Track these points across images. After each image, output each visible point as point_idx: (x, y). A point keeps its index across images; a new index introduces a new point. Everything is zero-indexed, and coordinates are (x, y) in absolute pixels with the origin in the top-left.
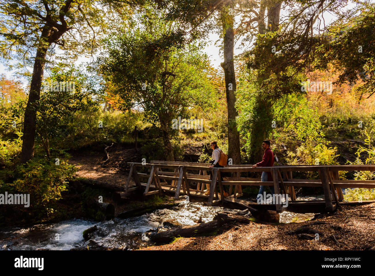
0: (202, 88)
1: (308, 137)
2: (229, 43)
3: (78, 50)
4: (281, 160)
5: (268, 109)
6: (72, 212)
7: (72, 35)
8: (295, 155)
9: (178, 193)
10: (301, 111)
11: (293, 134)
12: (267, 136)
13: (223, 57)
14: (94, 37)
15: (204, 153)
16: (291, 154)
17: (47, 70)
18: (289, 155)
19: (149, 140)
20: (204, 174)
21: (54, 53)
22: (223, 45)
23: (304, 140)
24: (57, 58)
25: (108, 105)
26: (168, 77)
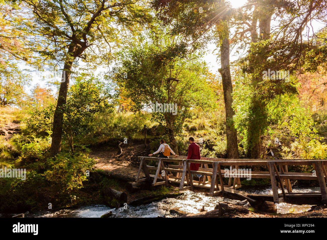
0: (202, 91)
1: (302, 133)
2: (225, 51)
3: (97, 62)
4: (276, 154)
5: (262, 108)
6: (91, 199)
7: (92, 50)
8: (290, 150)
9: (182, 184)
10: (293, 109)
11: (287, 131)
12: (263, 132)
13: (220, 63)
14: (110, 51)
15: (205, 148)
16: (285, 149)
17: (72, 79)
18: (283, 150)
19: (157, 137)
20: (205, 167)
21: (78, 65)
22: (220, 53)
23: (297, 136)
24: (80, 69)
25: (121, 107)
26: (172, 82)
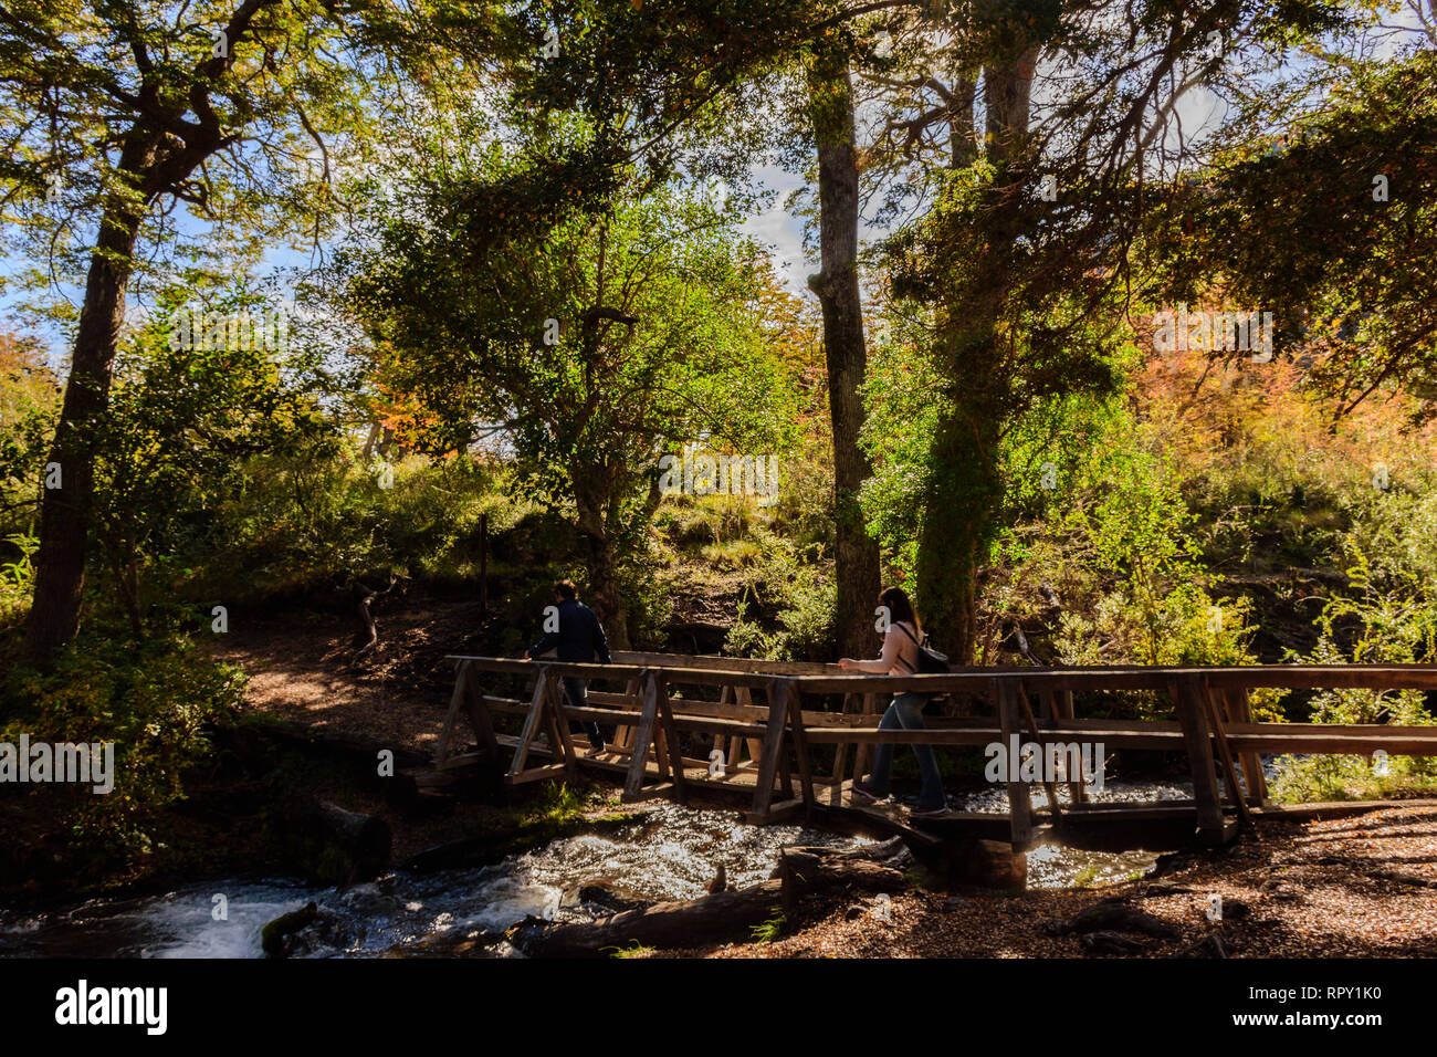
0: (736, 370)
1: (1141, 558)
2: (839, 200)
3: (264, 223)
4: (1036, 646)
5: (986, 451)
6: (226, 849)
7: (242, 165)
8: (1091, 628)
9: (635, 775)
10: (1109, 459)
11: (1086, 548)
12: (984, 556)
13: (818, 254)
14: (326, 174)
15: (746, 619)
16: (1074, 622)
17: (143, 295)
18: (1066, 629)
19: (536, 568)
20: (739, 700)
21: (173, 233)
22: (819, 207)
23: (1123, 571)
24: (181, 251)
25: (382, 430)
26: (606, 328)
